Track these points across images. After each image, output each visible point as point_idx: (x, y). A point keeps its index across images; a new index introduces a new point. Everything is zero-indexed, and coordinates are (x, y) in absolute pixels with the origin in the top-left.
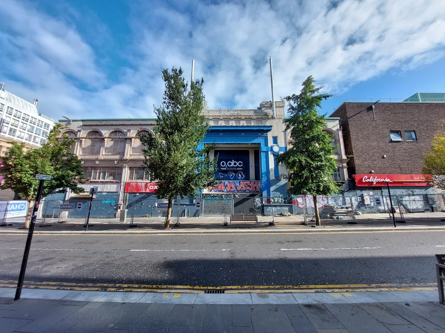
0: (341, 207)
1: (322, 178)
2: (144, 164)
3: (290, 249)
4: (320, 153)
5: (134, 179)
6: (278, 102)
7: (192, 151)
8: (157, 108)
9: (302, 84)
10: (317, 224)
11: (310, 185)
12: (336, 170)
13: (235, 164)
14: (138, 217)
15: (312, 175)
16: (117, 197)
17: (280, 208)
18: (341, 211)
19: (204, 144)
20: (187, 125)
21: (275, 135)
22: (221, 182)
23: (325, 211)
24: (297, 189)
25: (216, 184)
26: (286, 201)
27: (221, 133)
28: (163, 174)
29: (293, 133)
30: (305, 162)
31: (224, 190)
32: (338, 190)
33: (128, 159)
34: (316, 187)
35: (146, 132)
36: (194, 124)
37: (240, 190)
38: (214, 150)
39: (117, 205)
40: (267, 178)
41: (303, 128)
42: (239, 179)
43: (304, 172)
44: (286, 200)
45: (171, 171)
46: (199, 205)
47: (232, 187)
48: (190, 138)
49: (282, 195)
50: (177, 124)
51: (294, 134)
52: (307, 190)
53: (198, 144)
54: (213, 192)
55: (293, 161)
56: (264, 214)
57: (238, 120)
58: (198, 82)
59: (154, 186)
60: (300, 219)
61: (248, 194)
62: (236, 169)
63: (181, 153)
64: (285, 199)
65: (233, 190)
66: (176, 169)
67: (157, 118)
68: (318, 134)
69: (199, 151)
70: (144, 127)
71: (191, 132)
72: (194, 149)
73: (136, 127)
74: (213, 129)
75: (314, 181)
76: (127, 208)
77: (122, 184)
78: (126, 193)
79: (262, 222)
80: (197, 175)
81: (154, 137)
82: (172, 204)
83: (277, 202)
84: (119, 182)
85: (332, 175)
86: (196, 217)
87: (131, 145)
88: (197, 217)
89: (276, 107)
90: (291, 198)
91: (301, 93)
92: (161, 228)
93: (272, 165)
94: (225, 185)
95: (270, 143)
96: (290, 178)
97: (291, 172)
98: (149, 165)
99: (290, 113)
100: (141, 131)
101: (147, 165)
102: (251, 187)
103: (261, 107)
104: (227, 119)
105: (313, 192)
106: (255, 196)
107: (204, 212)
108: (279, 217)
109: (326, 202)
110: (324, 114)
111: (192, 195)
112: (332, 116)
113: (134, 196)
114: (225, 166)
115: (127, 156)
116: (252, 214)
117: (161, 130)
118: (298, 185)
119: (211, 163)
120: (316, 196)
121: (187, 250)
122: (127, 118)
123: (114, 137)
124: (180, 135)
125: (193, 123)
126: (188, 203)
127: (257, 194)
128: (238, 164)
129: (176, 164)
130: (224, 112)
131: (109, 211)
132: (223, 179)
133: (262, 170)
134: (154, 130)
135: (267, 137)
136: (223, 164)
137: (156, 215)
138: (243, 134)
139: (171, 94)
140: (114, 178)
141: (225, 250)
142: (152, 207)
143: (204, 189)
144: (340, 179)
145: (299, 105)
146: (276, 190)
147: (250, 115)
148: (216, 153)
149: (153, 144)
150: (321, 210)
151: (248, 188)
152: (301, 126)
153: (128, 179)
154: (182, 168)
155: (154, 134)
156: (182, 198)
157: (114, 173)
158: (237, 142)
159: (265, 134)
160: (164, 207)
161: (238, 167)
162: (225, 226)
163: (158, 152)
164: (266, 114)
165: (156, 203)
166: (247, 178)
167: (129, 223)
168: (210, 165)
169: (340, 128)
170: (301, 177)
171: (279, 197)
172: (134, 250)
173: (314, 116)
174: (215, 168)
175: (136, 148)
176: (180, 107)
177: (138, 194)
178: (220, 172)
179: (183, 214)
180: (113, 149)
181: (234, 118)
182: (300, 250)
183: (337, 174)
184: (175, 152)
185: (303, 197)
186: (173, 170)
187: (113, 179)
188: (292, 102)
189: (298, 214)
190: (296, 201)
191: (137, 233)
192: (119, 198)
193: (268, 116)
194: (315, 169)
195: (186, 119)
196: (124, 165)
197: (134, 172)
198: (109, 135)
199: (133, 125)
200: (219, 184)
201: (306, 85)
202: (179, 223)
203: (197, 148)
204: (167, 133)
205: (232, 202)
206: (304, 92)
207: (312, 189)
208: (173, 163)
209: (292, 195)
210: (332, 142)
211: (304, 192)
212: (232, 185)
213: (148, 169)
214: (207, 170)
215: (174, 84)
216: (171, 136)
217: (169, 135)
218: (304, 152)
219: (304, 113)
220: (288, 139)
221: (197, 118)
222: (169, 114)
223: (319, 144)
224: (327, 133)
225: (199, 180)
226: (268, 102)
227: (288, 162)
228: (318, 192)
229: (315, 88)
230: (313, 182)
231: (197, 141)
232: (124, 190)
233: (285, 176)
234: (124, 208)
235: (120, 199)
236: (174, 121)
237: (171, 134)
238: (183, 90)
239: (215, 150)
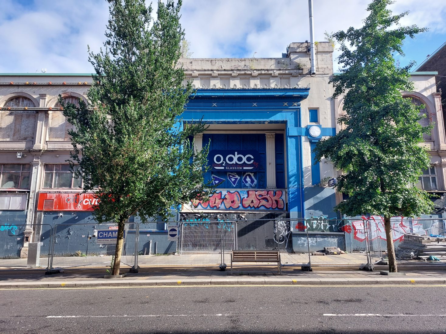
0: (436, 238)
1: (401, 184)
2: (72, 159)
3: (340, 315)
4: (399, 139)
5: (55, 187)
6: (321, 42)
7: (162, 136)
8: (95, 54)
9: (367, 7)
10: (392, 269)
11: (379, 198)
12: (428, 170)
13: (240, 159)
14: (62, 256)
15: (382, 180)
16: (22, 220)
17: (321, 239)
18: (436, 245)
19: (185, 122)
20: (151, 87)
21: (315, 106)
22: (215, 192)
23: (404, 246)
24: (353, 204)
25: (205, 194)
26: (332, 227)
27: (214, 103)
28: (108, 178)
29: (348, 101)
30: (370, 155)
31: (220, 206)
32: (430, 208)
33: (41, 149)
34: (390, 201)
35: (75, 99)
36: (165, 85)
37: (248, 207)
38: (201, 134)
39: (23, 234)
40: (299, 184)
41: (367, 92)
42: (248, 187)
43: (367, 173)
44: (334, 226)
45: (122, 171)
46: (174, 233)
47: (234, 201)
48: (157, 110)
49: (325, 217)
50: (133, 85)
51: (350, 104)
52: (372, 207)
53: (173, 123)
54: (200, 210)
55: (347, 153)
56: (293, 250)
57: (245, 79)
58: (171, 4)
59: (91, 200)
60: (360, 259)
61: (264, 214)
62: (241, 168)
63: (140, 139)
64: (331, 223)
65: (236, 206)
66: (132, 167)
67: (94, 72)
68: (395, 103)
69: (174, 136)
70: (70, 90)
71: (159, 99)
72: (165, 131)
73: (55, 90)
74: (199, 94)
75: (387, 191)
76: (42, 240)
77: (30, 197)
78: (39, 211)
79: (289, 264)
80: (171, 179)
81: (90, 108)
82: (124, 232)
83: (316, 229)
84: (25, 192)
85: (420, 178)
86: (170, 254)
87: (47, 124)
88: (172, 256)
89: (317, 53)
90: (343, 221)
91: (364, 25)
92: (105, 276)
93: (307, 161)
94: (223, 196)
95: (305, 120)
96: (341, 184)
97: (343, 174)
98: (81, 160)
99: (343, 64)
100: (65, 98)
101: (78, 160)
102: (268, 201)
103: (290, 54)
104: (226, 76)
105: (384, 209)
106: (277, 217)
107: (183, 247)
108: (321, 255)
109: (408, 229)
110: (407, 65)
111: (161, 215)
112: (423, 68)
113: (54, 218)
114: (223, 163)
115: (40, 144)
116: (270, 249)
117: (103, 95)
118: (356, 197)
119: (196, 156)
120: (389, 217)
121: (152, 316)
122: (39, 72)
123: (15, 107)
124: (139, 104)
125: (163, 82)
126: (155, 230)
127: (281, 214)
128: (244, 159)
129: (132, 159)
130: (221, 63)
131: (7, 244)
132: (218, 186)
133: (289, 171)
134: (89, 95)
135: (299, 109)
136: (219, 159)
137: (96, 252)
138: (255, 104)
139: (121, 26)
140: (16, 185)
141: (220, 315)
142: (88, 237)
143: (185, 205)
144: (434, 186)
145: (360, 49)
146: (315, 207)
147: (268, 68)
148: (205, 138)
149: (88, 122)
150: (399, 243)
151: (264, 202)
152: (364, 88)
153: (42, 186)
154: (142, 165)
155: (90, 102)
156: (144, 220)
157: (15, 176)
158: (243, 120)
159: (295, 104)
160: (110, 237)
161: (245, 164)
162: (222, 270)
163: (98, 136)
164: (299, 66)
165: (95, 230)
166: (262, 184)
167: (45, 267)
168: (195, 161)
169: (438, 91)
170: (361, 183)
171: (321, 219)
172: (54, 317)
173: (389, 68)
174: (204, 165)
175: (55, 129)
176: (137, 52)
177: (61, 214)
178: (212, 173)
179: (145, 250)
180: (13, 131)
181: (239, 75)
182: (360, 317)
183: (430, 177)
184: (129, 136)
185: (364, 219)
186: (125, 170)
187: (15, 187)
188: (347, 43)
189: (356, 250)
190: (352, 227)
191: (60, 286)
192: (26, 221)
193: (302, 69)
194: (388, 169)
195: (150, 75)
196: (34, 160)
197: (54, 174)
198: (5, 105)
199: (49, 85)
200: (211, 195)
201: (375, 10)
202: (138, 267)
203: (170, 129)
204: (114, 101)
205: (235, 228)
206: (371, 24)
207: (382, 204)
208: (127, 158)
209: (345, 215)
210: (421, 118)
211: (367, 210)
212: (233, 197)
213: (80, 168)
214: (191, 169)
215: (126, 8)
216: (122, 106)
217: (118, 104)
218: (368, 136)
219: (369, 64)
220: (337, 113)
221: (170, 73)
222: (118, 64)
223: (397, 122)
224: (413, 102)
225: (174, 187)
226: (302, 43)
227: (338, 156)
228: (394, 210)
229: (392, 15)
230: (383, 193)
231: (170, 117)
232: (36, 207)
233: (332, 182)
234: (36, 239)
235: (27, 224)
236: (128, 78)
237: (123, 102)
238: (144, 19)
239: (204, 134)
